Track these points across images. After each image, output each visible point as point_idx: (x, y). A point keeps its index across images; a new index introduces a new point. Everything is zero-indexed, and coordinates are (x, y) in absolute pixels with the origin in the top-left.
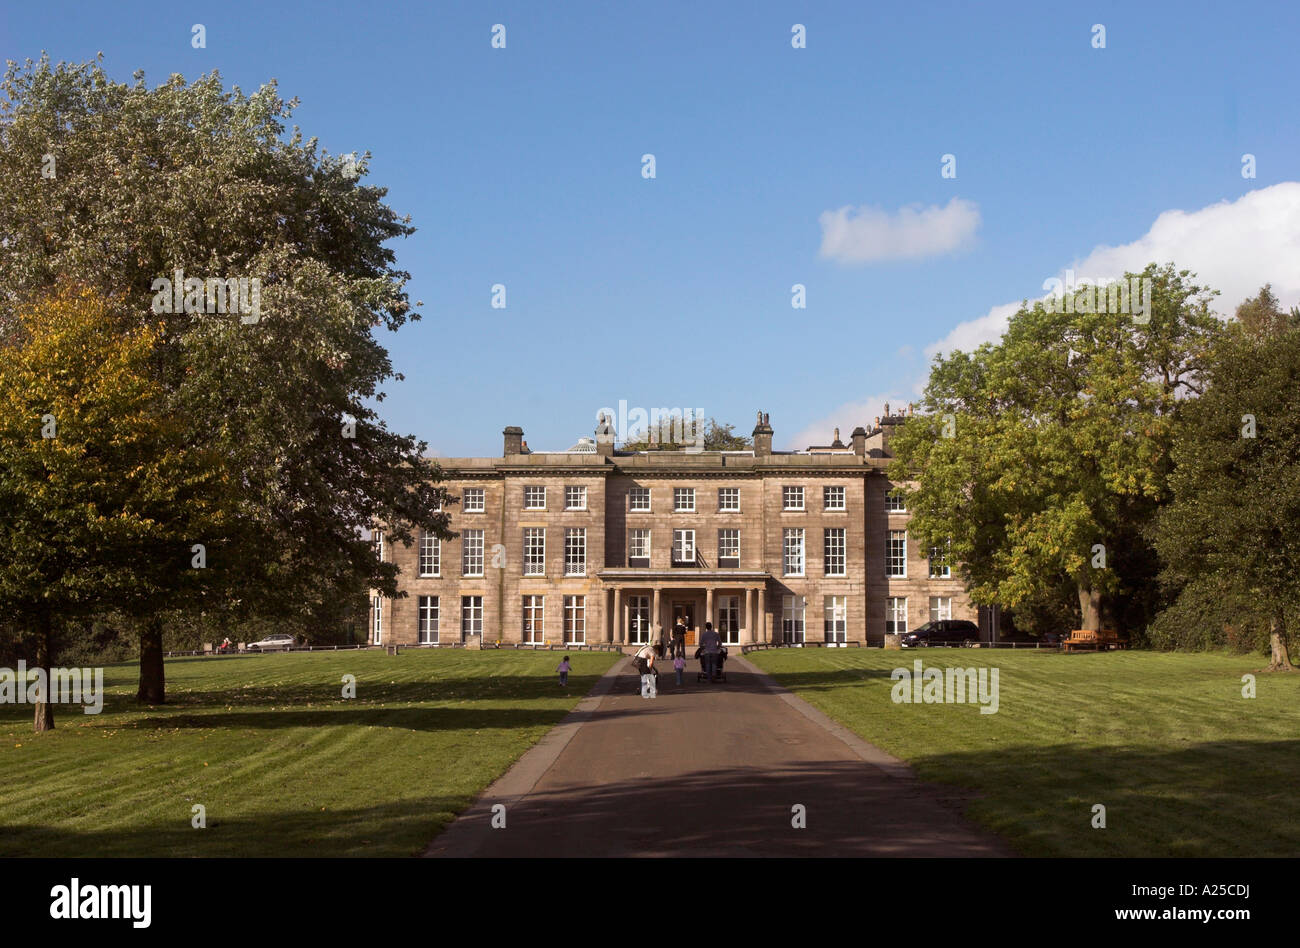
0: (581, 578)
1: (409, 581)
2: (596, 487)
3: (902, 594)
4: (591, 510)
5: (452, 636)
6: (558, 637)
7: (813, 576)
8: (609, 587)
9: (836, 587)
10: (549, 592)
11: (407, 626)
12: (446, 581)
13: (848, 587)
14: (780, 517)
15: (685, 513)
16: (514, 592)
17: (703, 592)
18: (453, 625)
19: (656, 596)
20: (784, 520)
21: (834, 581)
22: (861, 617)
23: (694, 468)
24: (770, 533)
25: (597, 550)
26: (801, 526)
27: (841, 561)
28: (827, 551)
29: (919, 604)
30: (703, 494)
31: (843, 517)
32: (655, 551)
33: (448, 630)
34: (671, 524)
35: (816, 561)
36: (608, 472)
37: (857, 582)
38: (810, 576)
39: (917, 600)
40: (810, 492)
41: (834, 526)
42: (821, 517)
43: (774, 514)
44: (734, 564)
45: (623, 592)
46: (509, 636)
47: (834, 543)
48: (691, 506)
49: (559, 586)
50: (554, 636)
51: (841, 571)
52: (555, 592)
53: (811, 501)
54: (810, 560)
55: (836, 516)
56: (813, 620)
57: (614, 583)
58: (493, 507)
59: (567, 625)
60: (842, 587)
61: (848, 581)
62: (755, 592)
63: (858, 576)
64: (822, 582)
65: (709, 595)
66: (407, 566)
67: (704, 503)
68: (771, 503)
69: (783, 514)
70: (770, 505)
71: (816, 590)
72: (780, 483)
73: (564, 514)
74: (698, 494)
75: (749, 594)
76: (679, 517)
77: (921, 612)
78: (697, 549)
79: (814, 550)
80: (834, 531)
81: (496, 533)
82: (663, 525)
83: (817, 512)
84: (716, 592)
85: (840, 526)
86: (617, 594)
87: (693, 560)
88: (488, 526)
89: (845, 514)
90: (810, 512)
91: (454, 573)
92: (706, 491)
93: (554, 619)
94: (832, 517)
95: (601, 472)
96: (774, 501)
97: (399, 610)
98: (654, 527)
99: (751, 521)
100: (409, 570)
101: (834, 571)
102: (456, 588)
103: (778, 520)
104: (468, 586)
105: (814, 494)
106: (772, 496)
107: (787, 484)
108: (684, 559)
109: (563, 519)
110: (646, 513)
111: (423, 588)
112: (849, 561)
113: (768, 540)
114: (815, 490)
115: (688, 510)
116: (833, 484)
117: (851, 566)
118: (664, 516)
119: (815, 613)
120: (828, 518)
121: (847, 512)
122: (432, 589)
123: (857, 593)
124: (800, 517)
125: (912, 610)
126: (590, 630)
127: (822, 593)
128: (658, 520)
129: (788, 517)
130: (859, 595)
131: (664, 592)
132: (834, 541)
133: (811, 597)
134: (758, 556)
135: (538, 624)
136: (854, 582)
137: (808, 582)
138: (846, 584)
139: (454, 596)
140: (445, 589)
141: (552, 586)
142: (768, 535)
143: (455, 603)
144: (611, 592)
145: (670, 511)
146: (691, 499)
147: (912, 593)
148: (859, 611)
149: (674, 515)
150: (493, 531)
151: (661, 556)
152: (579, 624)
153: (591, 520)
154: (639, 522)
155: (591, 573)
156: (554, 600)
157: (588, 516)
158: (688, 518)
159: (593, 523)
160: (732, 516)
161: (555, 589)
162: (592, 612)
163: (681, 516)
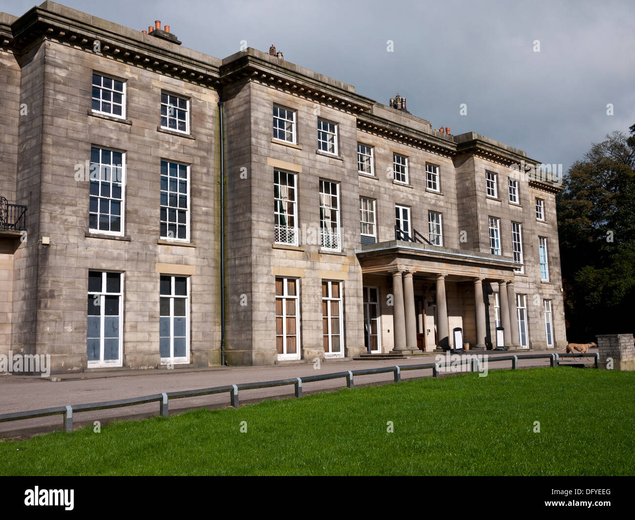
0: (340, 255)
1: (73, 240)
2: (348, 128)
4: (345, 158)
5: (145, 347)
8: (404, 268)
10: (307, 273)
11: (69, 329)
12: (136, 246)
14: (486, 204)
15: (404, 185)
16: (265, 270)
18: (147, 327)
20: (489, 208)
21: (520, 279)
24: (481, 220)
26: (498, 215)
30: (415, 166)
31: (520, 212)
32: (382, 229)
33: (140, 336)
34: (393, 196)
37: (532, 280)
40: (501, 180)
42: (509, 209)
43: (483, 200)
49: (318, 265)
50: (315, 342)
53: (503, 191)
55: (517, 210)
58: (203, 131)
60: (524, 284)
62: (507, 285)
65: (479, 286)
66: (68, 210)
68: (479, 186)
69: (488, 201)
70: (480, 189)
72: (484, 166)
73: (317, 158)
74: (411, 164)
76: (399, 190)
81: (208, 174)
82: (387, 197)
83: (506, 203)
85: (518, 221)
88: (197, 161)
89: (521, 209)
90: (503, 203)
91: (148, 232)
92: (418, 162)
95: (358, 109)
96: (482, 185)
97: (52, 296)
98: (378, 198)
99: (450, 206)
100: (72, 219)
102: (152, 259)
104: (170, 258)
105: (504, 183)
106: (480, 179)
107: (489, 169)
109: (318, 165)
110: (373, 178)
111: (98, 256)
113: (481, 228)
114: (504, 179)
118: (387, 185)
120: (512, 210)
121: (522, 207)
122: (113, 259)
124: (498, 207)
126: (351, 333)
128: (382, 190)
129: (492, 205)
135: (291, 322)
139: (149, 275)
140: (135, 259)
141: (308, 263)
142: (481, 223)
143: (150, 286)
145: (392, 181)
149: (395, 187)
150: (205, 170)
152: (336, 324)
153: (346, 174)
154: (367, 188)
155: (349, 249)
156: (314, 286)
157: (342, 167)
158: (406, 192)
159: (347, 178)
160: (436, 197)
161: (312, 269)
162: (352, 306)
163: (401, 187)
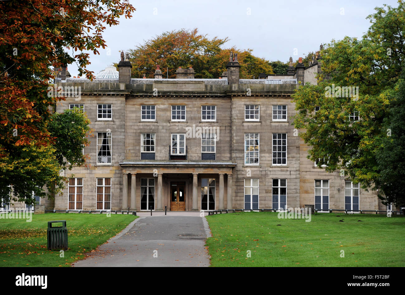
0: (109, 166)
2: (119, 105)
3: (326, 178)
4: (115, 120)
6: (93, 206)
7: (265, 165)
8: (128, 172)
9: (280, 173)
10: (87, 176)
13: (288, 173)
14: (243, 126)
15: (179, 122)
17: (191, 176)
19: (160, 179)
20: (246, 128)
21: (279, 169)
22: (296, 193)
23: (185, 92)
24: (236, 136)
25: (120, 147)
26: (257, 131)
27: (284, 155)
28: (275, 148)
29: (337, 185)
30: (191, 109)
31: (286, 126)
32: (159, 148)
34: (170, 129)
35: (267, 155)
36: (126, 94)
37: (295, 169)
38: (263, 165)
39: (336, 181)
40: (263, 109)
41: (280, 132)
42: (271, 126)
43: (240, 124)
44: (212, 157)
45: (138, 176)
46: (59, 205)
47: (279, 143)
48: (183, 118)
49: (94, 172)
50: (91, 205)
51: (284, 162)
52: (91, 176)
53: (264, 115)
54: (263, 155)
55: (281, 125)
56: (264, 195)
57: (131, 169)
59: (100, 198)
60: (284, 173)
61: (289, 169)
62: (226, 176)
63: (295, 166)
64: (271, 169)
65: (195, 179)
67: (192, 115)
68: (237, 116)
69: (245, 124)
70: (236, 118)
71: (266, 175)
72: (243, 103)
73: (97, 123)
74: (188, 109)
75: (221, 178)
76: (175, 125)
77: (339, 190)
78: (187, 147)
79: (266, 148)
80: (279, 135)
82: (164, 131)
83: (268, 122)
84: (200, 176)
85: (284, 132)
86: (134, 178)
87: (184, 154)
89: (287, 124)
90: (263, 123)
92: (194, 107)
93: (90, 194)
94: (278, 126)
95: (122, 95)
96: (239, 115)
98: (158, 132)
99: (224, 128)
101: (279, 163)
103: (242, 127)
105: (266, 110)
106: (238, 112)
107: (248, 103)
108: (178, 154)
109: (96, 127)
110: (152, 122)
112: (290, 156)
113: (234, 141)
114: (267, 107)
115: (181, 120)
116: (279, 103)
117: (291, 159)
118: (165, 124)
119: (266, 190)
120: (275, 126)
121: (288, 122)
123: (294, 177)
124: (256, 126)
125: (333, 189)
126: (114, 201)
127: (271, 176)
128: (160, 127)
129: (248, 126)
130: (296, 178)
131: (165, 176)
132: (279, 141)
133: (263, 179)
134: (228, 151)
135: (79, 197)
136: (292, 169)
137: (261, 169)
138: (287, 171)
141: (88, 171)
142: (235, 138)
144: (129, 176)
145: (169, 121)
146: (183, 113)
147: (333, 177)
148: (295, 189)
149: (172, 124)
151: (163, 151)
152: (108, 197)
153: (116, 127)
154: (148, 128)
155: (116, 163)
156: (91, 181)
157: (113, 125)
158: (181, 126)
159: (117, 129)
160: (210, 125)
161: (91, 173)
162: (116, 189)
163: (177, 124)
